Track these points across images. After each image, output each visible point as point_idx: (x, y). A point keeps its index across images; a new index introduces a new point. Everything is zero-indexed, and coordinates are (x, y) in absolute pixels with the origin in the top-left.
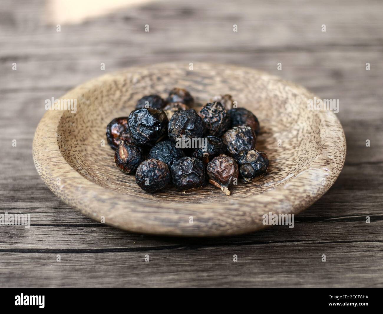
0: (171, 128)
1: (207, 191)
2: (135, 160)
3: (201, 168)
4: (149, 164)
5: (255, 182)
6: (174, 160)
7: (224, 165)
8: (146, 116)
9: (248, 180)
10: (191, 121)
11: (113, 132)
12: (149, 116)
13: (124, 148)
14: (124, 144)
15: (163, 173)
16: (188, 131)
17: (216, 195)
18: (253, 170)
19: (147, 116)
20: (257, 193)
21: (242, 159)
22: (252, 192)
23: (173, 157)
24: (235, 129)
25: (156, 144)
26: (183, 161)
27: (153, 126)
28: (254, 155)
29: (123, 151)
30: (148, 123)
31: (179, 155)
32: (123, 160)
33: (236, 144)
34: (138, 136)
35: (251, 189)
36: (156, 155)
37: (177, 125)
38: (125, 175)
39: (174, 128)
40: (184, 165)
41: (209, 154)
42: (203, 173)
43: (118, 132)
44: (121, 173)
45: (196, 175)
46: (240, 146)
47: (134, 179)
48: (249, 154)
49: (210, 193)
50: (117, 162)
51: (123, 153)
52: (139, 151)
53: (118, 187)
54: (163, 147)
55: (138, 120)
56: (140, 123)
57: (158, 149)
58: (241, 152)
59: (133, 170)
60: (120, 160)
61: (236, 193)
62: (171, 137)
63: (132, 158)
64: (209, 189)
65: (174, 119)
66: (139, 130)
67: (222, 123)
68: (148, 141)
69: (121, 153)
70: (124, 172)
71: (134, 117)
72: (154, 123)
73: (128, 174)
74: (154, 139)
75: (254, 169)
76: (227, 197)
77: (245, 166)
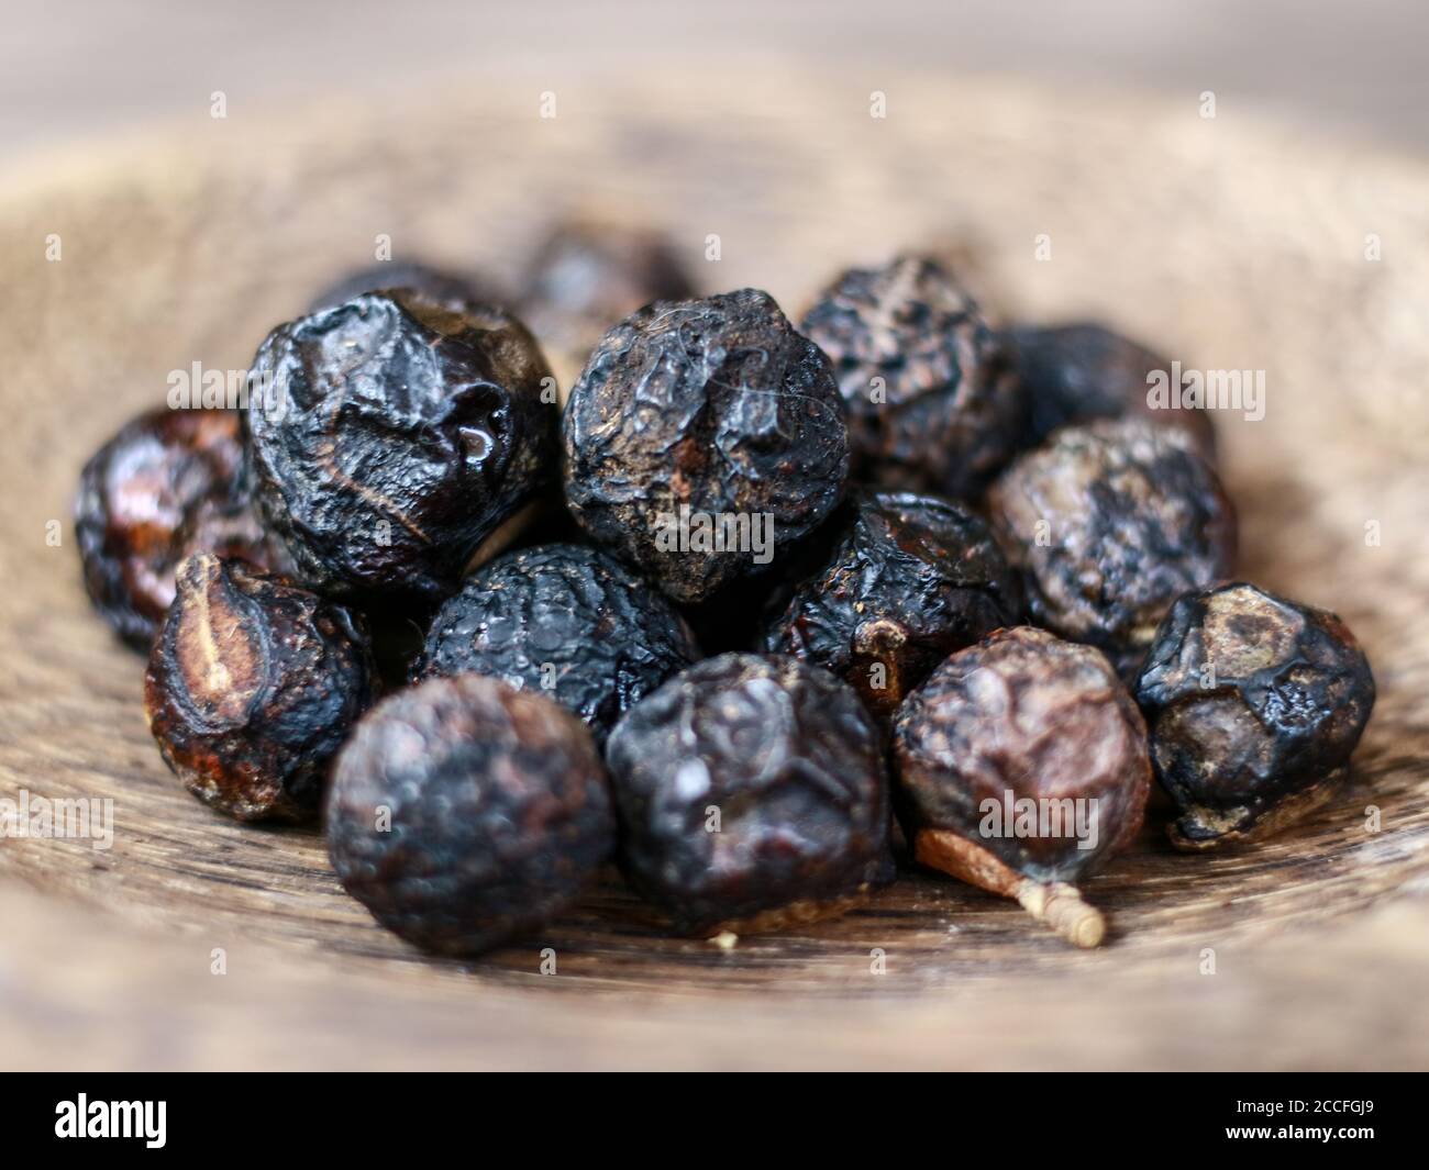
0: (589, 440)
1: (906, 922)
2: (311, 701)
3: (853, 741)
4: (441, 714)
5: (1277, 837)
6: (629, 688)
7: (1042, 700)
8: (387, 351)
9: (1221, 826)
10: (748, 369)
11: (127, 512)
12: (408, 348)
13: (220, 613)
14: (218, 581)
15: (557, 785)
16: (735, 449)
17: (987, 952)
18: (1266, 744)
19: (398, 349)
20: (1326, 913)
21: (1167, 663)
22: (1274, 915)
23: (618, 668)
24: (1080, 450)
25: (474, 572)
26: (710, 686)
27: (450, 423)
28: (1263, 624)
29: (216, 635)
30: (405, 406)
31: (661, 648)
32: (211, 706)
33: (1094, 552)
34: (329, 514)
35: (1256, 891)
36: (476, 653)
37: (640, 405)
38: (236, 833)
39: (619, 432)
40: (720, 719)
41: (906, 627)
42: (875, 777)
43: (164, 502)
44: (200, 816)
45: (822, 795)
46: (1132, 569)
47: (317, 858)
48: (1220, 621)
49: (932, 935)
50: (166, 726)
51: (210, 650)
52: (341, 633)
53: (189, 920)
54: (532, 592)
55: (321, 383)
56: (345, 407)
57: (493, 606)
58: (1140, 617)
59: (300, 783)
60: (191, 711)
61: (1146, 927)
62: (596, 507)
63: (287, 687)
64: (915, 907)
65: (610, 367)
66: (334, 464)
67: (975, 405)
68: (405, 550)
69: (198, 653)
70: (223, 810)
71: (290, 362)
72: (460, 401)
73: (255, 823)
74: (460, 533)
75: (1270, 730)
76: (1081, 961)
77: (1197, 716)
